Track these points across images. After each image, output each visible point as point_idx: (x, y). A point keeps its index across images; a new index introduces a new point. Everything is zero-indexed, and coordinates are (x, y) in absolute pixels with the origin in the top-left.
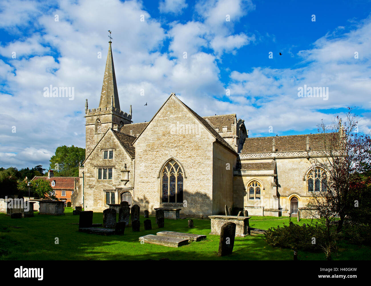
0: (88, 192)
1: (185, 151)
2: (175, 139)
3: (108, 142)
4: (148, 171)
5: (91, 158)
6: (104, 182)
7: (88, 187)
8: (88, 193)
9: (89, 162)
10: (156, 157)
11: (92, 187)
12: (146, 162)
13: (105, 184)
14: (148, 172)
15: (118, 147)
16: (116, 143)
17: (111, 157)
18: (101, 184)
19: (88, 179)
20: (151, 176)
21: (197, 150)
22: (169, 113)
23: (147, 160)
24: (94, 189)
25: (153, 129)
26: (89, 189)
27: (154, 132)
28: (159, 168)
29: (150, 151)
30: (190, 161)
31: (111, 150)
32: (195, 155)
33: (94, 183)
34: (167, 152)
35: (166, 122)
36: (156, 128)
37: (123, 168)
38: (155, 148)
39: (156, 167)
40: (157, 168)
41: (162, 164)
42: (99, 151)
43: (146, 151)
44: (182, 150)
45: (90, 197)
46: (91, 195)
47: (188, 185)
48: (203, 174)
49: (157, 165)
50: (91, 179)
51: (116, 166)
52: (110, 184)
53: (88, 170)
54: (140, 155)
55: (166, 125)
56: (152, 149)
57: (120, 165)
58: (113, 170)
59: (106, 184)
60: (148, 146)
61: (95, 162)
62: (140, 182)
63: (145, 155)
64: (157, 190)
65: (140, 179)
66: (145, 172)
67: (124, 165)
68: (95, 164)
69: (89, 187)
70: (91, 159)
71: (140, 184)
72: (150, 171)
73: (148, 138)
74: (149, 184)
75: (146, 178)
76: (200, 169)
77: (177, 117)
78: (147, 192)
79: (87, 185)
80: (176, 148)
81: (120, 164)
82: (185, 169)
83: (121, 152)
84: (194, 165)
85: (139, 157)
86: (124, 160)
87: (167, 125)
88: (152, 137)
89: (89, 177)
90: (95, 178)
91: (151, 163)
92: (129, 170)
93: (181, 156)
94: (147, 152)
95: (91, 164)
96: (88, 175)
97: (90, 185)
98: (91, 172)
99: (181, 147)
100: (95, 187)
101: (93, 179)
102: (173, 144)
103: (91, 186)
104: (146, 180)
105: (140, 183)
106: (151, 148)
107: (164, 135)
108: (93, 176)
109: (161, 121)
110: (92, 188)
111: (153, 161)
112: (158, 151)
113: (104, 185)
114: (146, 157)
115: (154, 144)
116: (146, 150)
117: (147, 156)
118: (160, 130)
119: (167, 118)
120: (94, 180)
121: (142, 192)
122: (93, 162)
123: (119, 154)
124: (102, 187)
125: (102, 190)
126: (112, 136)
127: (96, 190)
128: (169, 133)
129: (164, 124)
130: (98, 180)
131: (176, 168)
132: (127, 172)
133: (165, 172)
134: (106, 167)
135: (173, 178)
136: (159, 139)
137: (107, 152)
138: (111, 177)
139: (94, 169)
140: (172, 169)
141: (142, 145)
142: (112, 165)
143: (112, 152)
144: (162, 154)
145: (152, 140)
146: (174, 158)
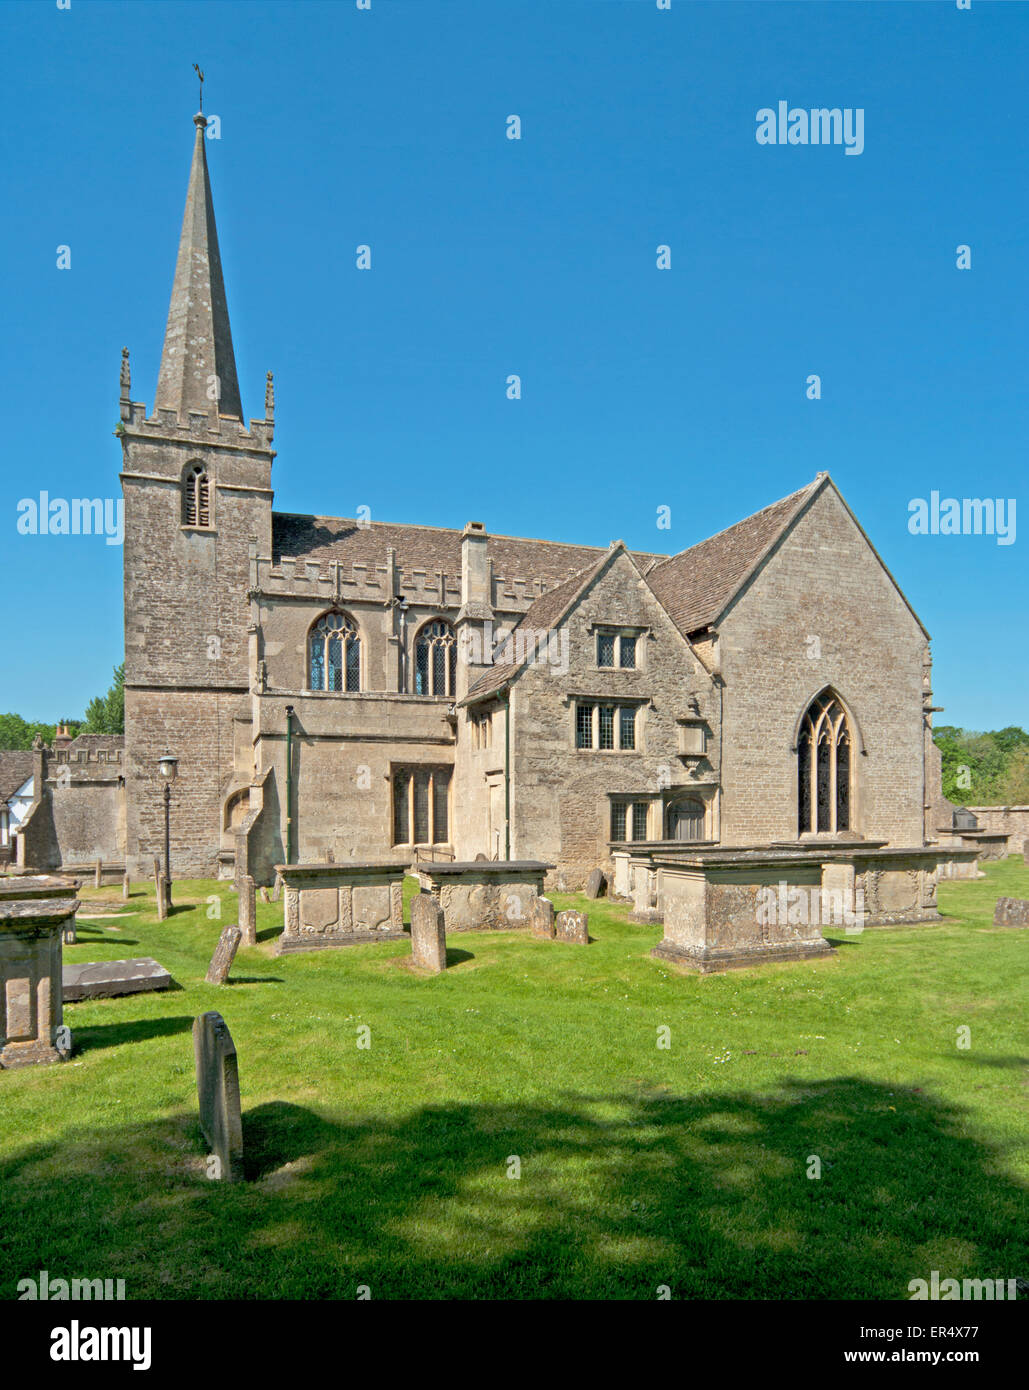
0: (534, 803)
1: (860, 668)
2: (836, 626)
3: (618, 599)
4: (762, 724)
6: (609, 759)
7: (535, 782)
8: (535, 808)
10: (785, 677)
11: (555, 782)
12: (756, 691)
13: (611, 768)
14: (762, 727)
15: (662, 625)
16: (650, 608)
17: (627, 659)
18: (595, 770)
19: (535, 744)
20: (773, 743)
22: (816, 535)
23: (757, 686)
24: (561, 790)
25: (773, 580)
26: (543, 790)
27: (778, 591)
28: (794, 716)
29: (765, 653)
30: (872, 699)
31: (630, 633)
32: (884, 684)
33: (563, 766)
34: (814, 665)
35: (811, 565)
36: (782, 576)
38: (782, 646)
39: (786, 712)
40: (788, 716)
41: (803, 703)
42: (583, 629)
43: (753, 652)
44: (853, 662)
45: (545, 823)
46: (548, 816)
47: (869, 774)
48: (904, 744)
49: (789, 705)
50: (550, 745)
51: (655, 698)
52: (633, 769)
53: (533, 707)
54: (737, 666)
55: (810, 575)
56: (773, 649)
57: (668, 694)
58: (642, 715)
59: (617, 769)
60: (761, 635)
62: (738, 761)
63: (751, 668)
64: (789, 792)
65: (739, 753)
66: (753, 726)
68: (565, 683)
69: (540, 780)
71: (738, 772)
72: (770, 725)
73: (759, 607)
74: (765, 769)
75: (757, 748)
77: (839, 555)
78: (763, 797)
79: (531, 771)
80: (838, 656)
81: (670, 691)
82: (863, 724)
83: (672, 646)
84: (882, 712)
85: (735, 671)
86: (686, 679)
87: (815, 576)
88: (773, 608)
89: (540, 738)
90: (568, 740)
91: (770, 697)
92: (705, 717)
94: (756, 656)
95: (547, 681)
96: (536, 730)
97: (542, 771)
98: (549, 719)
100: (568, 782)
101: (559, 745)
102: (830, 642)
103: (551, 777)
104: (756, 756)
105: (739, 767)
106: (770, 644)
107: (805, 606)
108: (557, 737)
109: (795, 558)
110: (556, 786)
111: (777, 691)
112: (789, 659)
113: (608, 773)
114: (756, 676)
115: (776, 632)
116: (753, 650)
117: (758, 670)
118: (795, 587)
119: (813, 551)
120: (564, 753)
121: (745, 800)
123: (664, 654)
124: (601, 780)
125: (602, 792)
126: (630, 577)
127: (572, 795)
128: (818, 603)
129: (805, 569)
130: (574, 750)
131: (834, 720)
132: (702, 724)
133: (805, 729)
134: (616, 702)
135: (823, 750)
136: (791, 618)
137: (612, 639)
138: (628, 740)
139: (566, 704)
140: (824, 723)
141: (740, 628)
142: (641, 694)
143: (629, 643)
144: (801, 670)
145: (771, 616)
146: (834, 685)
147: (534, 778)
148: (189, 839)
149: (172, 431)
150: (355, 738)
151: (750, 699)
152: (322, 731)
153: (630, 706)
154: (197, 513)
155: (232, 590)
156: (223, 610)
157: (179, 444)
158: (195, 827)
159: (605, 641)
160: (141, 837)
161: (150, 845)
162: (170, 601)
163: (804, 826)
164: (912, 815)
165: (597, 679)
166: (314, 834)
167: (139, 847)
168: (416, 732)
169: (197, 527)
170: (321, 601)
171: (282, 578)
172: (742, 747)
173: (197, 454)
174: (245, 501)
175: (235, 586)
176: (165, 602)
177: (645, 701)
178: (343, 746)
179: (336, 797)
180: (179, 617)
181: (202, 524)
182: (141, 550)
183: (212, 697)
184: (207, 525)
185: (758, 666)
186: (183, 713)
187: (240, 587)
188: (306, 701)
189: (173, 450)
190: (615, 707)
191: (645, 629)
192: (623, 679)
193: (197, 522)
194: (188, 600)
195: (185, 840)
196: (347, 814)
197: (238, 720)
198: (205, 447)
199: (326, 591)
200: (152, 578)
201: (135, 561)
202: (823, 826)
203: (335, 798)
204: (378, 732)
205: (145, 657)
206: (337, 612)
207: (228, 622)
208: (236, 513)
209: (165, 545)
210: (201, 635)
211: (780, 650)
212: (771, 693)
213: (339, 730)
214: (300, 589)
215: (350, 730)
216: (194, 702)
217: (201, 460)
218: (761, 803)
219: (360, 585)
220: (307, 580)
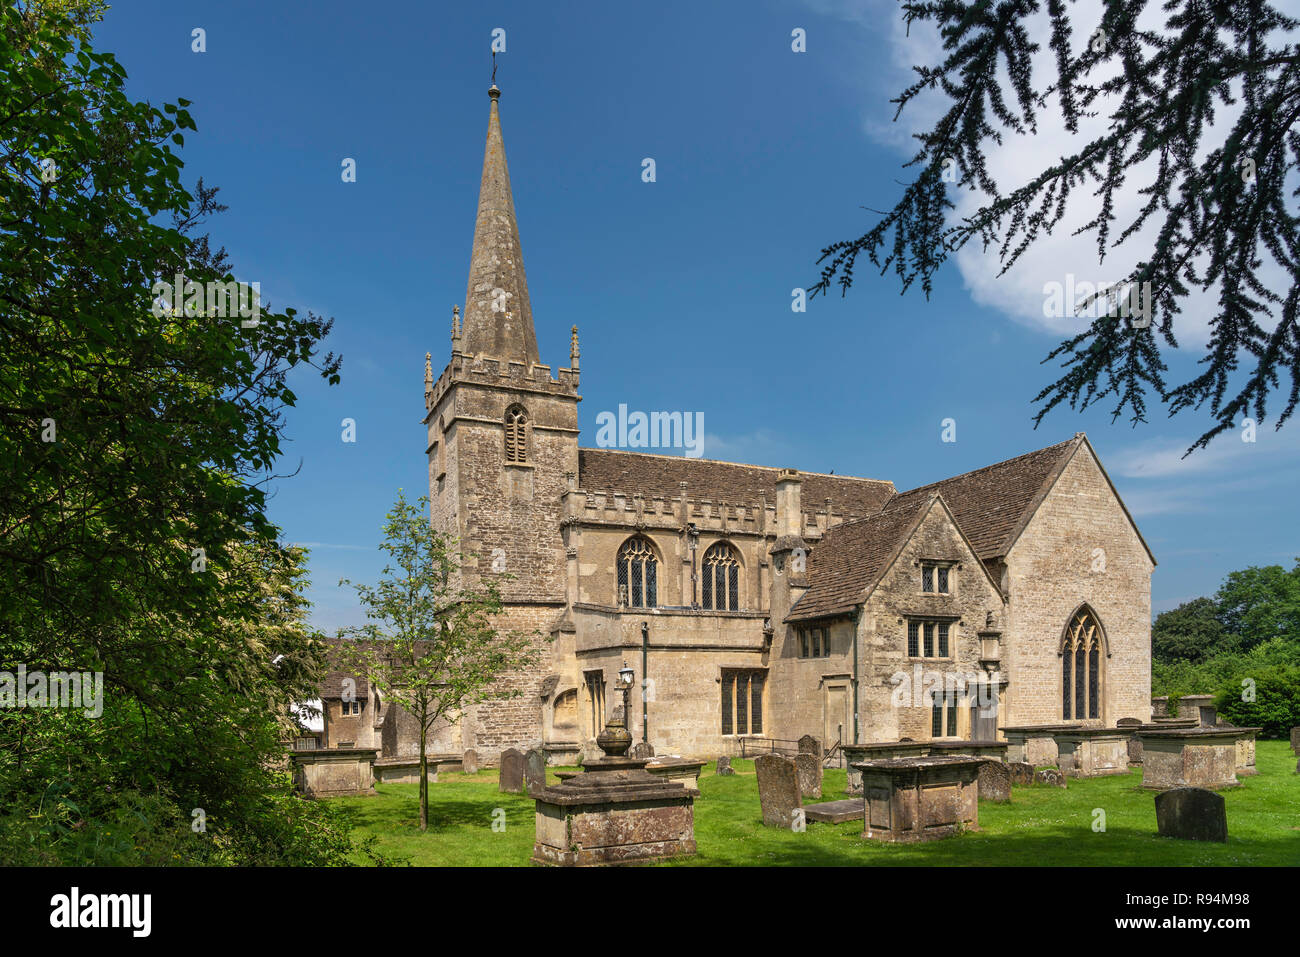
0: (880, 700)
1: (1107, 589)
3: (936, 538)
4: (1038, 635)
5: (889, 584)
6: (932, 665)
7: (880, 684)
8: (879, 705)
9: (881, 599)
10: (1054, 598)
12: (1034, 609)
14: (1038, 638)
15: (966, 559)
16: (959, 545)
17: (944, 586)
19: (879, 654)
20: (1046, 650)
21: (1127, 588)
22: (1076, 484)
23: (1034, 605)
25: (1043, 520)
26: (885, 690)
28: (1060, 628)
29: (1040, 579)
30: (1116, 613)
31: (945, 565)
32: (1124, 601)
33: (899, 670)
34: (1075, 587)
36: (1051, 517)
37: (981, 624)
38: (1052, 572)
39: (1055, 625)
40: (1056, 629)
41: (1065, 619)
42: (912, 563)
44: (1101, 585)
45: (887, 717)
46: (890, 712)
47: (1113, 673)
48: (1136, 648)
49: (1055, 620)
50: (890, 655)
51: (963, 617)
53: (878, 626)
54: (1020, 590)
55: (1071, 516)
56: (1045, 576)
57: (972, 613)
58: (954, 631)
60: (1037, 564)
61: (900, 601)
62: (1020, 665)
63: (1031, 591)
64: (1057, 688)
65: (1021, 658)
66: (1032, 637)
67: (984, 617)
68: (900, 606)
69: (883, 682)
70: (885, 589)
71: (1020, 673)
72: (1043, 636)
73: (1036, 543)
74: (1040, 670)
75: (1035, 654)
76: (1132, 635)
77: (1092, 499)
78: (1038, 693)
79: (878, 676)
80: (1091, 580)
81: (973, 611)
82: (1108, 633)
83: (975, 574)
84: (1122, 623)
85: (1019, 593)
86: (986, 600)
87: (1075, 516)
88: (1046, 543)
89: (883, 649)
91: (1043, 614)
92: (997, 630)
93: (1101, 601)
94: (1034, 582)
95: (887, 604)
96: (880, 641)
97: (884, 675)
98: (889, 634)
99: (1100, 577)
101: (896, 655)
104: (1034, 660)
105: (1020, 669)
106: (1043, 572)
107: (1068, 541)
108: (894, 648)
111: (1048, 609)
112: (1057, 583)
114: (1033, 598)
115: (1047, 562)
116: (1032, 577)
117: (1035, 593)
119: (1073, 496)
120: (899, 660)
122: (894, 598)
123: (969, 581)
126: (944, 520)
128: (1077, 538)
129: (1069, 511)
130: (907, 659)
131: (1087, 630)
132: (996, 635)
133: (1067, 636)
134: (936, 619)
135: (1081, 653)
136: (1058, 551)
137: (931, 570)
138: (944, 651)
139: (900, 622)
140: (1081, 633)
141: (1023, 560)
142: (953, 613)
143: (943, 573)
144: (1065, 591)
145: (1044, 549)
146: (1089, 603)
147: (880, 679)
148: (517, 733)
149: (496, 379)
150: (695, 648)
151: (1030, 616)
152: (669, 642)
153: (945, 622)
154: (516, 450)
155: (547, 518)
156: (541, 536)
157: (503, 390)
158: (522, 723)
159: (928, 570)
160: (478, 731)
161: (486, 739)
162: (497, 528)
163: (1067, 715)
164: (1143, 705)
165: (923, 602)
166: (663, 728)
167: (477, 741)
168: (740, 643)
169: (517, 463)
170: (627, 528)
171: (595, 508)
172: (1024, 654)
173: (518, 398)
174: (556, 439)
175: (550, 515)
176: (494, 529)
177: (958, 618)
178: (684, 655)
179: (680, 697)
180: (504, 542)
181: (520, 460)
182: (473, 484)
183: (533, 611)
184: (524, 461)
185: (1035, 590)
186: (511, 626)
187: (554, 515)
188: (656, 618)
189: (498, 395)
190: (934, 624)
191: (957, 562)
192: (940, 602)
193: (516, 458)
194: (512, 527)
195: (513, 734)
196: (688, 712)
197: (562, 632)
198: (522, 393)
199: (631, 519)
200: (482, 508)
201: (468, 493)
202: (1080, 715)
203: (678, 698)
204: (712, 642)
205: (479, 577)
206: (639, 537)
207: (545, 546)
208: (549, 451)
209: (492, 478)
210: (523, 557)
211: (1050, 576)
212: (1044, 611)
213: (682, 642)
214: (611, 517)
215: (691, 642)
216: (518, 616)
217: (519, 405)
218: (1038, 697)
219: (659, 514)
220: (616, 510)
